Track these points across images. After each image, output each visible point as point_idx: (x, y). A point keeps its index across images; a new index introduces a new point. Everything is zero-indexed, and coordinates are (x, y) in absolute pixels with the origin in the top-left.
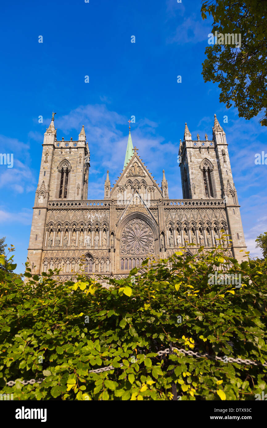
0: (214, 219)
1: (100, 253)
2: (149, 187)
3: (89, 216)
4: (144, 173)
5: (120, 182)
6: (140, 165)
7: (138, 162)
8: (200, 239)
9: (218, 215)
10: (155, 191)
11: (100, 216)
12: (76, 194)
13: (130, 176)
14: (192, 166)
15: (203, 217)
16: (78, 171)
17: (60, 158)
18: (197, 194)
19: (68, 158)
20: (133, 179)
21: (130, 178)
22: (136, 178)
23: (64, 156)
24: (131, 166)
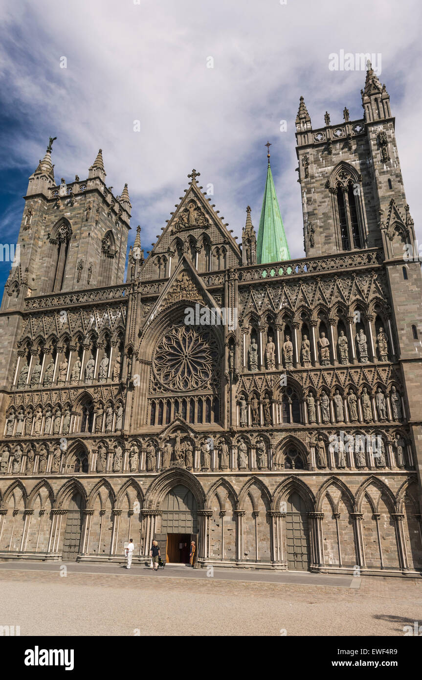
0: (353, 298)
1: (105, 393)
2: (215, 246)
3: (92, 320)
4: (208, 221)
5: (160, 246)
6: (199, 205)
7: (195, 199)
8: (319, 347)
9: (365, 288)
10: (228, 253)
11: (113, 317)
12: (76, 280)
13: (180, 230)
14: (309, 186)
15: (328, 296)
16: (83, 235)
17: (56, 216)
18: (316, 246)
19: (68, 215)
20: (184, 236)
21: (178, 235)
22: (191, 233)
23: (62, 213)
24: (182, 209)
